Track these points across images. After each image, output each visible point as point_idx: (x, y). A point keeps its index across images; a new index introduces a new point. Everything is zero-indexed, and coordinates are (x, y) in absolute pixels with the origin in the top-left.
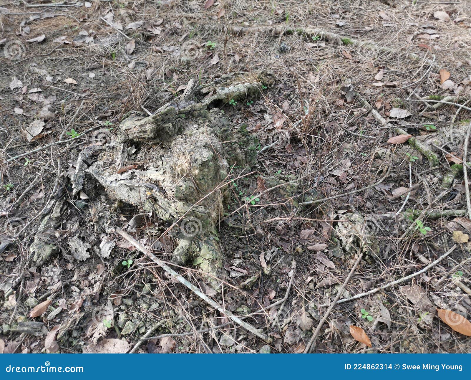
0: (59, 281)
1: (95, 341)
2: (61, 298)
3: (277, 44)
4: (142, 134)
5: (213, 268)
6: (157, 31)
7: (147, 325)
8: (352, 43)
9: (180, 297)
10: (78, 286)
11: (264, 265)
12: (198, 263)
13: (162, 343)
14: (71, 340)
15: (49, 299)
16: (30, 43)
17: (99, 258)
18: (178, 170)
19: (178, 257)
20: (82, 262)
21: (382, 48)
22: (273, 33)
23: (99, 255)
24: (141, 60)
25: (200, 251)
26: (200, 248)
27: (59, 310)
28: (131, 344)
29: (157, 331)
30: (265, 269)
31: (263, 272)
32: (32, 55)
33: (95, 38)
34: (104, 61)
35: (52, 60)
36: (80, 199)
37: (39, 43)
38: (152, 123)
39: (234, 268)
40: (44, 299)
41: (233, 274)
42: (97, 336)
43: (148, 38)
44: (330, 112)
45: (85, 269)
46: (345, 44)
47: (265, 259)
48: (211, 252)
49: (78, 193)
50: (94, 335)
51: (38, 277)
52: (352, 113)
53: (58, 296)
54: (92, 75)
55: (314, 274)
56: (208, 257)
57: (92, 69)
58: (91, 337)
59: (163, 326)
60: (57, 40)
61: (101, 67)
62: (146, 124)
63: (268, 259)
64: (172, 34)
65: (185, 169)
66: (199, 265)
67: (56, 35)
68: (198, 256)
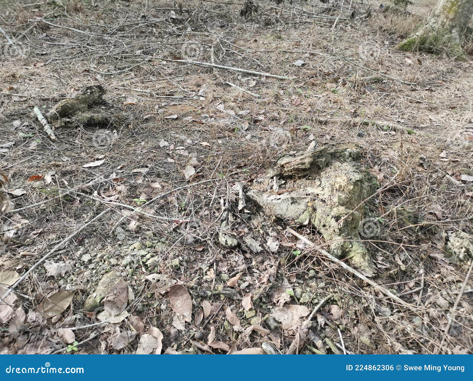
0: (243, 264)
1: (282, 305)
2: (246, 276)
3: (357, 130)
4: (300, 166)
5: (365, 260)
6: (261, 118)
7: (319, 298)
8: (415, 134)
9: (340, 280)
10: (258, 269)
11: (400, 263)
12: (351, 256)
13: (333, 311)
14: (261, 304)
15: (238, 276)
16: (167, 119)
17: (268, 252)
18: (337, 186)
19: (335, 251)
20: (257, 254)
21: (439, 137)
22: (352, 123)
23: (268, 250)
24: (254, 134)
25: (352, 247)
26: (352, 245)
27: (246, 284)
28: (310, 309)
29: (327, 302)
30: (401, 266)
31: (400, 269)
32: (170, 126)
33: (215, 119)
34: (226, 134)
35: (187, 131)
36: (244, 213)
37: (173, 119)
38: (311, 157)
39: (379, 262)
40: (234, 275)
41: (379, 266)
42: (282, 301)
43: (256, 121)
44: (414, 174)
45: (260, 259)
46: (409, 133)
47: (400, 259)
48: (361, 248)
49: (243, 209)
50: (280, 301)
51: (225, 261)
52: (431, 176)
53: (244, 274)
54: (220, 142)
55: (439, 273)
56: (359, 251)
57: (219, 138)
58: (278, 302)
59: (332, 299)
60: (186, 119)
61: (226, 137)
62: (306, 158)
63: (402, 259)
64: (273, 120)
65: (343, 185)
66: (351, 258)
67: (185, 115)
68: (350, 251)
